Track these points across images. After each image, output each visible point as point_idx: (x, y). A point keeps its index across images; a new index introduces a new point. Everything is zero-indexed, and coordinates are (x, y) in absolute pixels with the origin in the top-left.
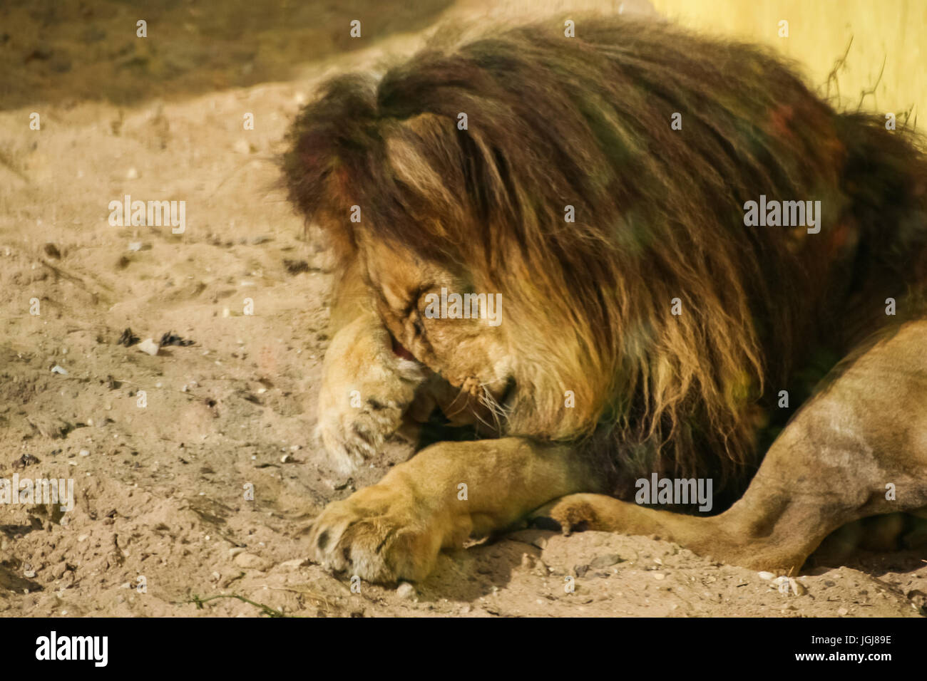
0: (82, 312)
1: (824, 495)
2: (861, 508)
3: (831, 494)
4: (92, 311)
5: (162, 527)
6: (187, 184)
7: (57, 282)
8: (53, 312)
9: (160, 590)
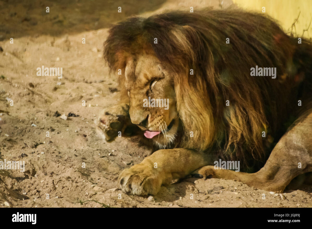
0: (41, 106)
1: (291, 165)
2: (304, 170)
3: (294, 165)
4: (45, 105)
5: (69, 178)
6: (76, 63)
7: (33, 96)
8: (32, 106)
9: (68, 199)
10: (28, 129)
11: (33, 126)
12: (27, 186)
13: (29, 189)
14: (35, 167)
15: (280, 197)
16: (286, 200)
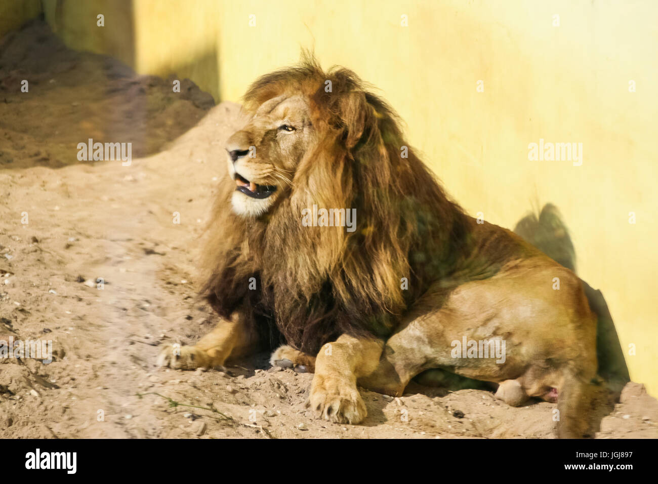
0: (54, 267)
1: (404, 360)
2: (423, 365)
3: (407, 359)
4: (59, 267)
5: (114, 363)
6: (84, 214)
7: (41, 254)
8: (42, 266)
9: (116, 391)
10: (44, 298)
11: (52, 293)
12: (57, 371)
13: (59, 375)
14: (63, 346)
15: (396, 402)
16: (403, 406)
